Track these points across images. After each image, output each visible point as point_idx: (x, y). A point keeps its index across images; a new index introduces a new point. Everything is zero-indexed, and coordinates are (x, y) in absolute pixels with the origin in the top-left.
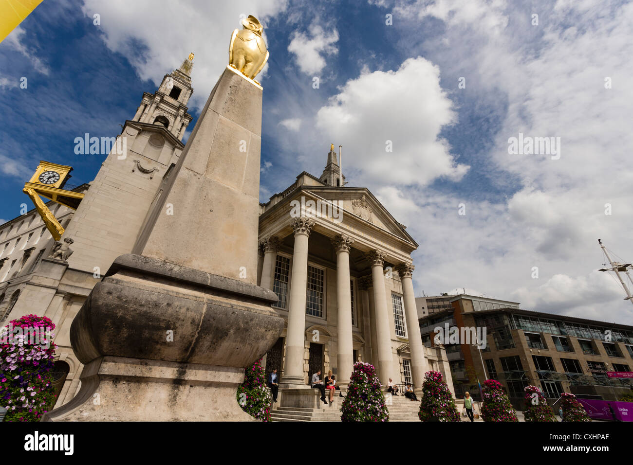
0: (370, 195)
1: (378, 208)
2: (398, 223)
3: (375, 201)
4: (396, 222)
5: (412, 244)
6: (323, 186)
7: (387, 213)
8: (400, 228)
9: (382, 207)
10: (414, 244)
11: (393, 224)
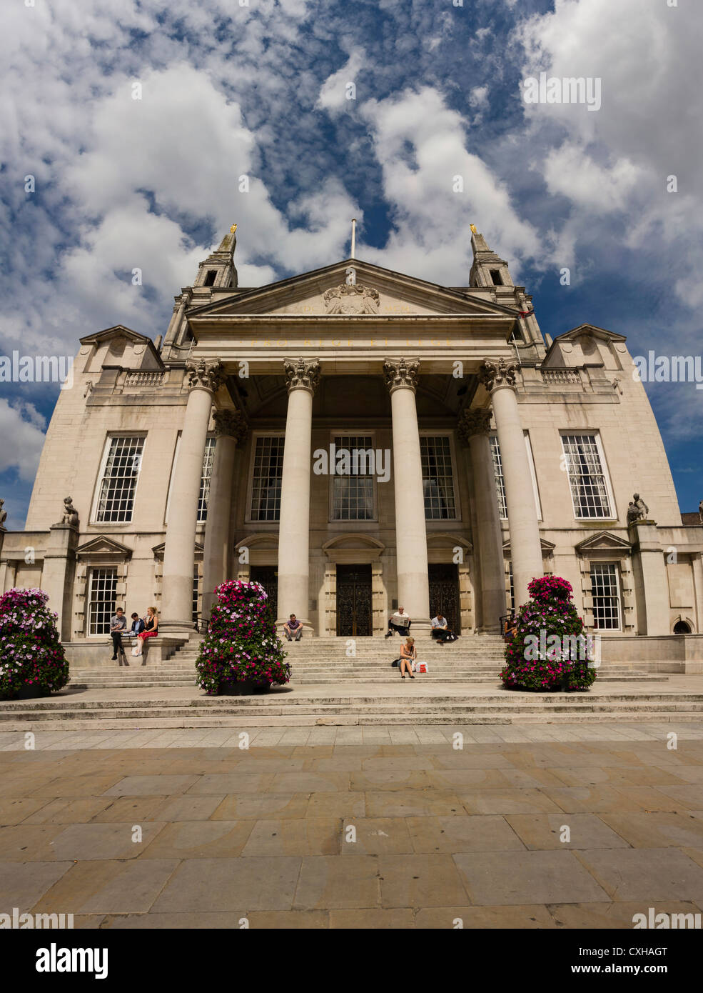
0: (364, 267)
1: (392, 282)
2: (449, 289)
3: (379, 272)
4: (441, 289)
5: (500, 314)
6: (234, 294)
7: (413, 282)
8: (456, 296)
9: (398, 275)
10: (506, 312)
11: (436, 296)
